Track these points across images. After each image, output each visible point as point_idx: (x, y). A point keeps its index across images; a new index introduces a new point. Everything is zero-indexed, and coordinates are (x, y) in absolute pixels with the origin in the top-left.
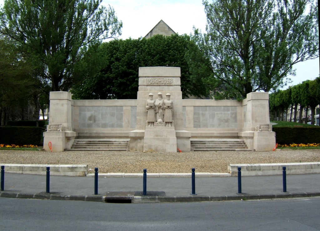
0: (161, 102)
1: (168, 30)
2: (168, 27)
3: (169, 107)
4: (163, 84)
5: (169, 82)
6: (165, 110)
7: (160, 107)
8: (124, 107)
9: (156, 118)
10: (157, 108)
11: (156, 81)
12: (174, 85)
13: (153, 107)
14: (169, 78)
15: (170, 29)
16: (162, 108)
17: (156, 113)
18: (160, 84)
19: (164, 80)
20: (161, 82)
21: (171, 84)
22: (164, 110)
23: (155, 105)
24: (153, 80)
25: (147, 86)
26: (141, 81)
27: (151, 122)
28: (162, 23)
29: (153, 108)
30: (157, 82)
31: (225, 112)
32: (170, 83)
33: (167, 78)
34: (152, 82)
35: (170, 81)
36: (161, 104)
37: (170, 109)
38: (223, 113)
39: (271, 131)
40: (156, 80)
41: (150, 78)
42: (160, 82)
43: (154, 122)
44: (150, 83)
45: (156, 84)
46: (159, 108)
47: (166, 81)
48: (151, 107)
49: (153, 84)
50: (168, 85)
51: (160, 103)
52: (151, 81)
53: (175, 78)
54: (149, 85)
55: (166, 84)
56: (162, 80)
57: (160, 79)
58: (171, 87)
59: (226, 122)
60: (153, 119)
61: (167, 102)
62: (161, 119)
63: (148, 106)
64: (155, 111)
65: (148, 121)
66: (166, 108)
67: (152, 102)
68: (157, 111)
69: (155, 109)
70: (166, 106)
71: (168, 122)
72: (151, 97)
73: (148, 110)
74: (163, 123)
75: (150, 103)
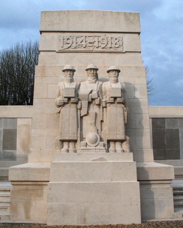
0: (95, 87)
4: (100, 49)
5: (113, 45)
6: (106, 107)
7: (93, 99)
8: (18, 119)
10: (85, 103)
11: (82, 41)
12: (126, 52)
14: (113, 35)
16: (97, 102)
17: (81, 118)
18: (91, 49)
19: (100, 39)
20: (94, 45)
21: (119, 50)
22: (103, 108)
23: (78, 95)
24: (74, 40)
25: (60, 52)
26: (45, 42)
27: (69, 141)
30: (84, 44)
32: (117, 46)
34: (73, 43)
35: (117, 41)
36: (95, 93)
40: (81, 39)
41: (67, 35)
42: (90, 45)
43: (75, 141)
44: (69, 45)
45: (83, 49)
46: (90, 103)
47: (105, 42)
48: (69, 99)
49: (75, 48)
50: (111, 50)
51: (91, 92)
52: (69, 41)
53: (127, 35)
54: (65, 50)
55: (107, 48)
56: (96, 39)
57: (92, 36)
58: (118, 56)
60: (74, 134)
61: (112, 87)
62: (96, 133)
63: (61, 97)
64: (79, 111)
65: (61, 138)
66: (107, 102)
67: (70, 87)
68: (84, 112)
69: (80, 106)
70: (108, 97)
71: (115, 141)
72: (68, 75)
73: (60, 108)
74: (102, 143)
75: (66, 89)
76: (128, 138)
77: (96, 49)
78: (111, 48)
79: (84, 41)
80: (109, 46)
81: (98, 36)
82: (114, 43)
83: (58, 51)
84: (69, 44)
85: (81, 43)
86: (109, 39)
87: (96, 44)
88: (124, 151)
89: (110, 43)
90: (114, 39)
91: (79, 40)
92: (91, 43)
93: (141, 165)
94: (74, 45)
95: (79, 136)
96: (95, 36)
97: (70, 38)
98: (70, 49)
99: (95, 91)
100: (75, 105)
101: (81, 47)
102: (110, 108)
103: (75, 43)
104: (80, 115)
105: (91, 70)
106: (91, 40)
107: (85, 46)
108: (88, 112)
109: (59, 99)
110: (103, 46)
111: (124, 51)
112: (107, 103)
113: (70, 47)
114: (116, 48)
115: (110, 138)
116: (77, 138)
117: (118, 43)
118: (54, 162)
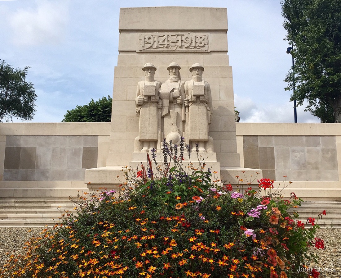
0: (177, 86)
3: (198, 97)
4: (184, 49)
5: (198, 44)
6: (188, 107)
7: (175, 98)
9: (163, 130)
11: (164, 41)
12: (211, 51)
13: (153, 98)
14: (197, 34)
16: (179, 101)
17: (163, 118)
18: (174, 49)
19: (184, 38)
20: (177, 44)
21: (203, 49)
22: (185, 107)
23: (159, 93)
24: (156, 39)
25: (141, 52)
26: (124, 41)
27: (149, 141)
29: (153, 102)
30: (166, 43)
31: (310, 148)
32: (201, 45)
33: (194, 34)
34: (154, 42)
35: (201, 40)
36: (176, 91)
37: (201, 104)
38: (306, 148)
40: (163, 38)
41: (149, 34)
42: (173, 44)
43: (156, 142)
44: (150, 45)
45: (165, 49)
46: (171, 102)
47: (189, 41)
48: (149, 97)
49: (157, 48)
50: (195, 49)
51: (173, 91)
52: (150, 41)
53: (212, 33)
54: (146, 50)
55: (191, 48)
56: (179, 38)
57: (175, 35)
58: (202, 56)
59: (313, 169)
60: (155, 134)
61: (195, 85)
62: (177, 133)
63: (141, 95)
64: (160, 110)
65: (140, 137)
66: (190, 100)
67: (151, 85)
68: (165, 112)
69: (161, 105)
70: (190, 96)
71: (198, 142)
72: (149, 73)
73: (140, 107)
75: (146, 87)
76: (211, 138)
77: (179, 49)
78: (196, 47)
79: (166, 40)
80: (193, 45)
81: (182, 35)
82: (198, 42)
83: (139, 51)
84: (150, 43)
85: (163, 42)
86: (193, 38)
87: (179, 44)
88: (207, 152)
89: (194, 42)
90: (199, 38)
91: (161, 39)
92: (174, 42)
94: (156, 45)
95: (159, 136)
96: (178, 35)
97: (151, 37)
98: (151, 49)
99: (177, 89)
100: (156, 104)
101: (163, 47)
102: (192, 107)
103: (156, 42)
104: (161, 114)
105: (173, 69)
106: (173, 39)
107: (167, 46)
108: (169, 112)
109: (138, 98)
110: (186, 45)
111: (209, 51)
112: (189, 102)
113: (152, 46)
114: (200, 48)
115: (192, 138)
116: (158, 138)
117: (202, 41)
118: (132, 161)
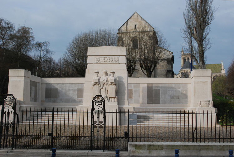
0: (105, 78)
1: (141, 20)
2: (141, 18)
3: (112, 83)
4: (110, 62)
7: (105, 83)
8: (84, 84)
10: (102, 84)
12: (120, 63)
14: (115, 57)
15: (143, 20)
17: (101, 89)
18: (107, 62)
19: (110, 58)
21: (117, 62)
22: (108, 86)
23: (99, 81)
24: (100, 59)
26: (90, 60)
28: (136, 14)
35: (116, 59)
36: (105, 81)
37: (113, 85)
38: (174, 89)
39: (212, 107)
40: (103, 59)
41: (98, 57)
44: (98, 61)
45: (103, 63)
46: (103, 84)
48: (96, 83)
49: (101, 62)
50: (114, 63)
51: (104, 80)
53: (120, 56)
54: (97, 63)
56: (108, 58)
58: (117, 65)
59: (177, 98)
62: (105, 95)
65: (93, 96)
67: (97, 79)
68: (101, 87)
69: (100, 85)
70: (110, 82)
71: (112, 98)
72: (97, 74)
73: (93, 86)
74: (107, 98)
75: (95, 80)
76: (117, 97)
77: (108, 63)
80: (113, 61)
83: (94, 63)
86: (113, 58)
88: (115, 101)
89: (114, 60)
91: (102, 59)
92: (107, 60)
93: (121, 106)
94: (100, 61)
98: (99, 63)
102: (110, 86)
105: (105, 72)
107: (104, 61)
108: (103, 88)
109: (93, 83)
112: (109, 84)
115: (110, 97)
